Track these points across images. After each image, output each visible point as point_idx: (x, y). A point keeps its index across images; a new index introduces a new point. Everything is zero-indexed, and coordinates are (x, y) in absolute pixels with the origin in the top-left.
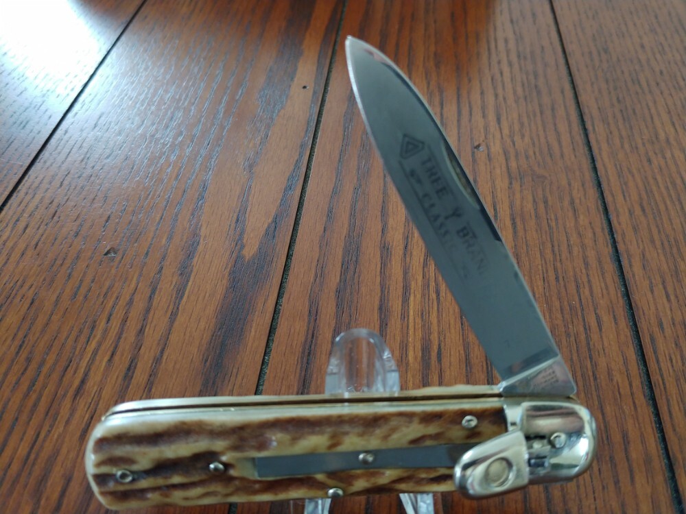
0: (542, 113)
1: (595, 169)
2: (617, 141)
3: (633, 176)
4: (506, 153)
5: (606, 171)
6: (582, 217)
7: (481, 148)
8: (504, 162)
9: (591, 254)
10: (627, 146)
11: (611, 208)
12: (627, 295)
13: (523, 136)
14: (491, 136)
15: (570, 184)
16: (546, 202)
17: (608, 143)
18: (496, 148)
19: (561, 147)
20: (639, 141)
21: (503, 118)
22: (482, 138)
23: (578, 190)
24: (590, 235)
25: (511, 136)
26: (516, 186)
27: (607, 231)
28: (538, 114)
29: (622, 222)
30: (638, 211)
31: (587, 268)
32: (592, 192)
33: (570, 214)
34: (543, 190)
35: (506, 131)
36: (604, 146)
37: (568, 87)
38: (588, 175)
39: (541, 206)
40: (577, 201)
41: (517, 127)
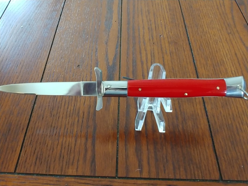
0: (176, 26)
1: (189, 40)
2: (194, 33)
3: (198, 41)
4: (167, 37)
5: (191, 40)
6: (186, 52)
7: (161, 36)
8: (167, 40)
9: (188, 61)
10: (196, 34)
11: (192, 50)
12: (196, 69)
13: (171, 32)
14: (164, 33)
15: (183, 45)
16: (178, 49)
17: (192, 33)
18: (165, 36)
19: (181, 35)
20: (200, 33)
21: (166, 28)
22: (162, 33)
23: (185, 45)
24: (188, 56)
25: (169, 33)
26: (170, 45)
27: (192, 55)
28: (175, 26)
29: (195, 53)
30: (199, 50)
31: (187, 64)
32: (188, 46)
33: (183, 51)
34: (177, 46)
35: (167, 31)
36: (191, 34)
37: (182, 18)
38: (187, 41)
39: (176, 50)
40: (185, 48)
41: (170, 30)
